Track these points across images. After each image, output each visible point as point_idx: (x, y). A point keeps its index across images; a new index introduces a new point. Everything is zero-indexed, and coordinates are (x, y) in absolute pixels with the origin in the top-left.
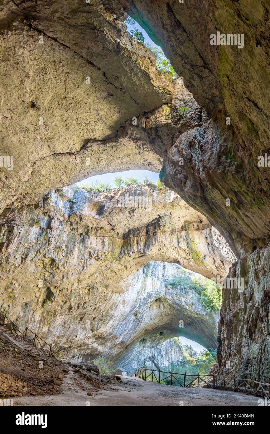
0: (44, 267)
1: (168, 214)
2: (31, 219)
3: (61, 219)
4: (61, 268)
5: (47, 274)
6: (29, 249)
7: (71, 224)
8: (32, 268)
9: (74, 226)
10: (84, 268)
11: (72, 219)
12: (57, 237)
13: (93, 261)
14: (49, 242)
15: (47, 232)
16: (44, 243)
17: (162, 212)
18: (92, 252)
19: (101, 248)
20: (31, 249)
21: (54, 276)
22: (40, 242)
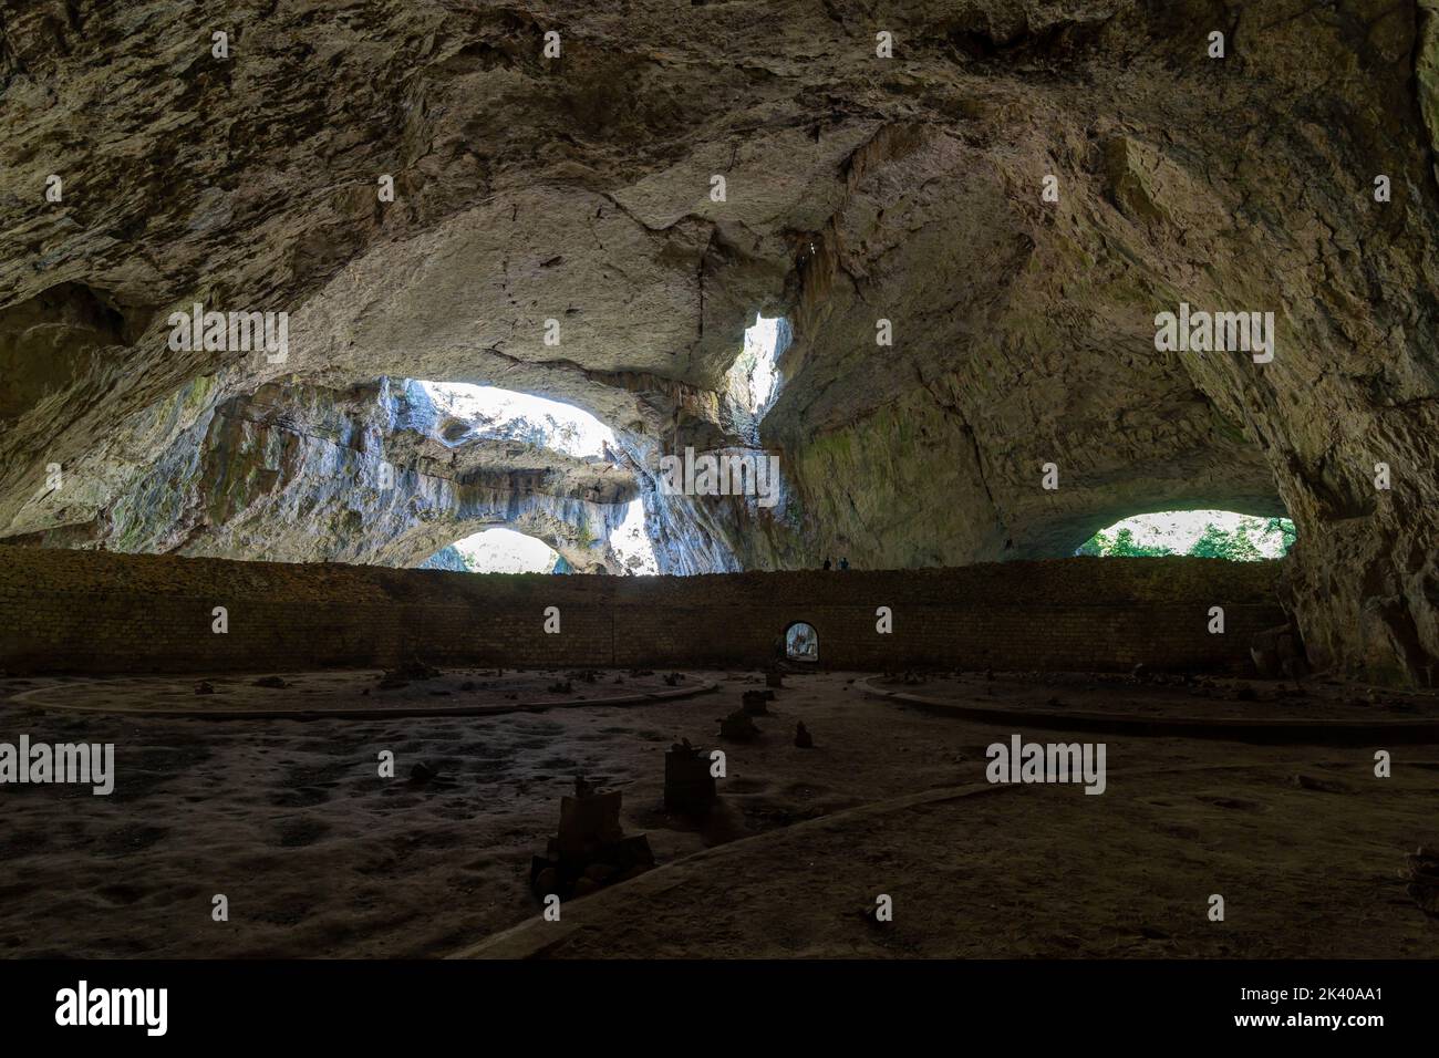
0: (333, 527)
1: (564, 470)
2: (325, 422)
3: (380, 432)
4: (365, 530)
5: (333, 538)
6: (317, 489)
7: (394, 444)
8: (313, 529)
9: (397, 450)
10: (396, 530)
11: (400, 439)
12: (372, 471)
13: (416, 521)
14: (355, 479)
15: (355, 457)
16: (347, 479)
17: (555, 466)
18: (418, 503)
19: (435, 498)
20: (322, 489)
21: (345, 544)
22: (339, 476)
